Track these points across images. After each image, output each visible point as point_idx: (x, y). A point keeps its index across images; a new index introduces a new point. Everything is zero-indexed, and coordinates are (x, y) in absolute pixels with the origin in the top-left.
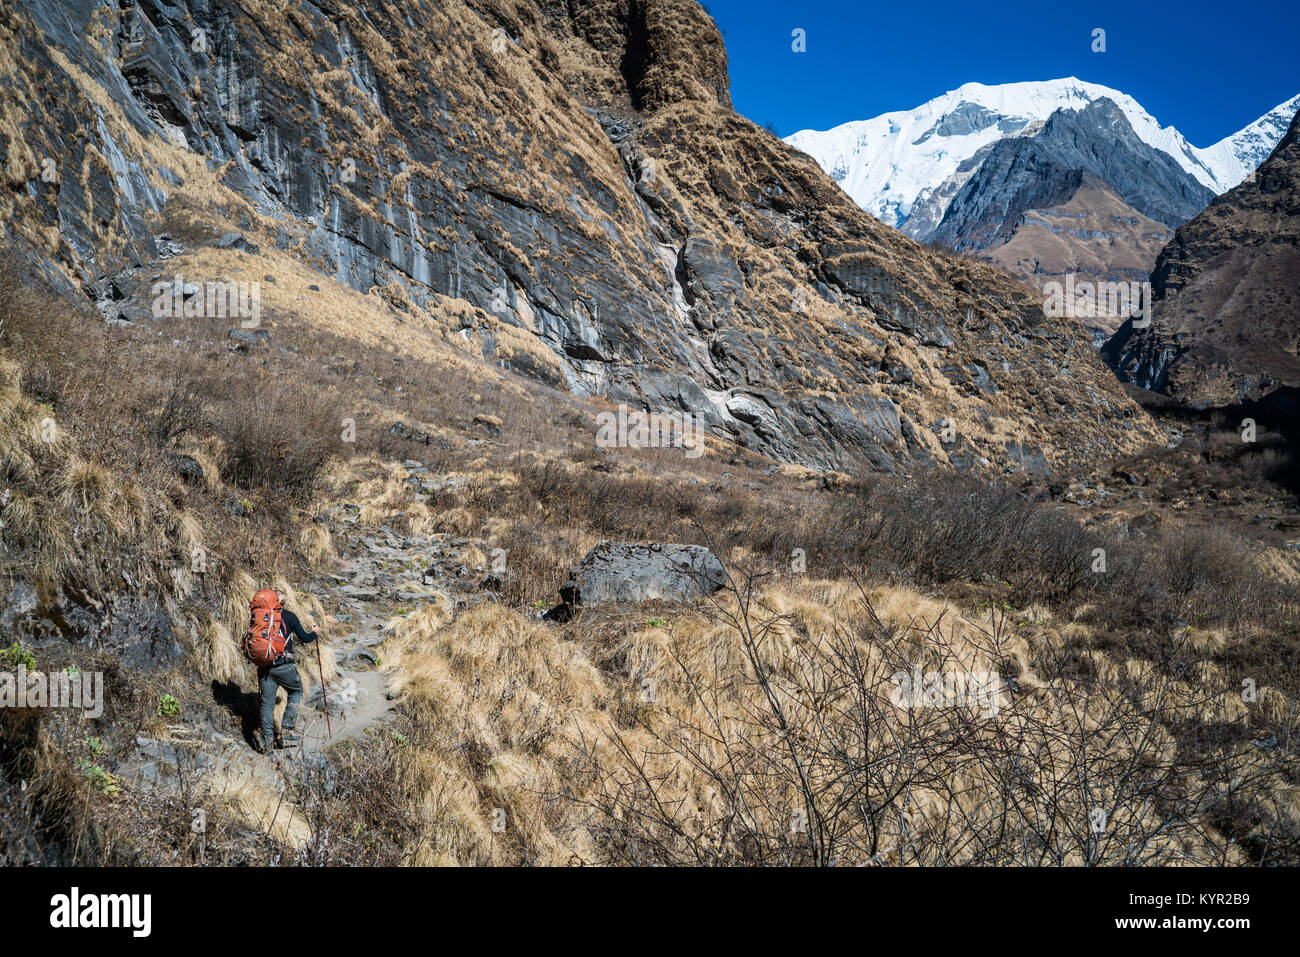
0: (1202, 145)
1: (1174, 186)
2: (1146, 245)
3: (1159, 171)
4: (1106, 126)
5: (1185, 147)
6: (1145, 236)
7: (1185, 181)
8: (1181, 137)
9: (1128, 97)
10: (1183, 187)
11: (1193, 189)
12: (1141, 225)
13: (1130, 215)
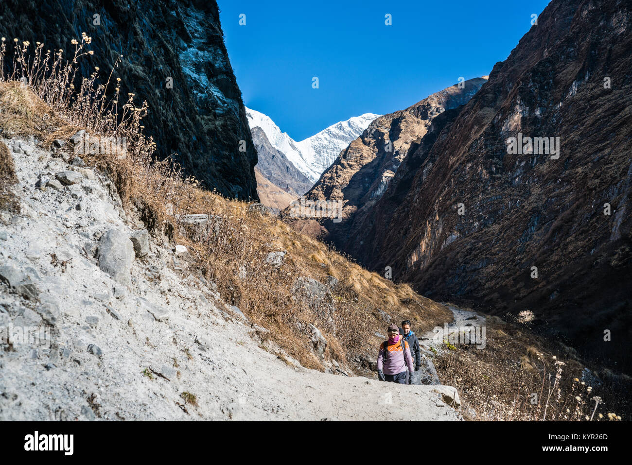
0: (298, 140)
1: (284, 166)
2: (271, 196)
3: (279, 160)
4: (258, 139)
5: (290, 142)
6: (271, 192)
7: (288, 165)
8: (289, 137)
9: (268, 117)
10: (287, 167)
11: (291, 168)
12: (270, 188)
13: (266, 183)
